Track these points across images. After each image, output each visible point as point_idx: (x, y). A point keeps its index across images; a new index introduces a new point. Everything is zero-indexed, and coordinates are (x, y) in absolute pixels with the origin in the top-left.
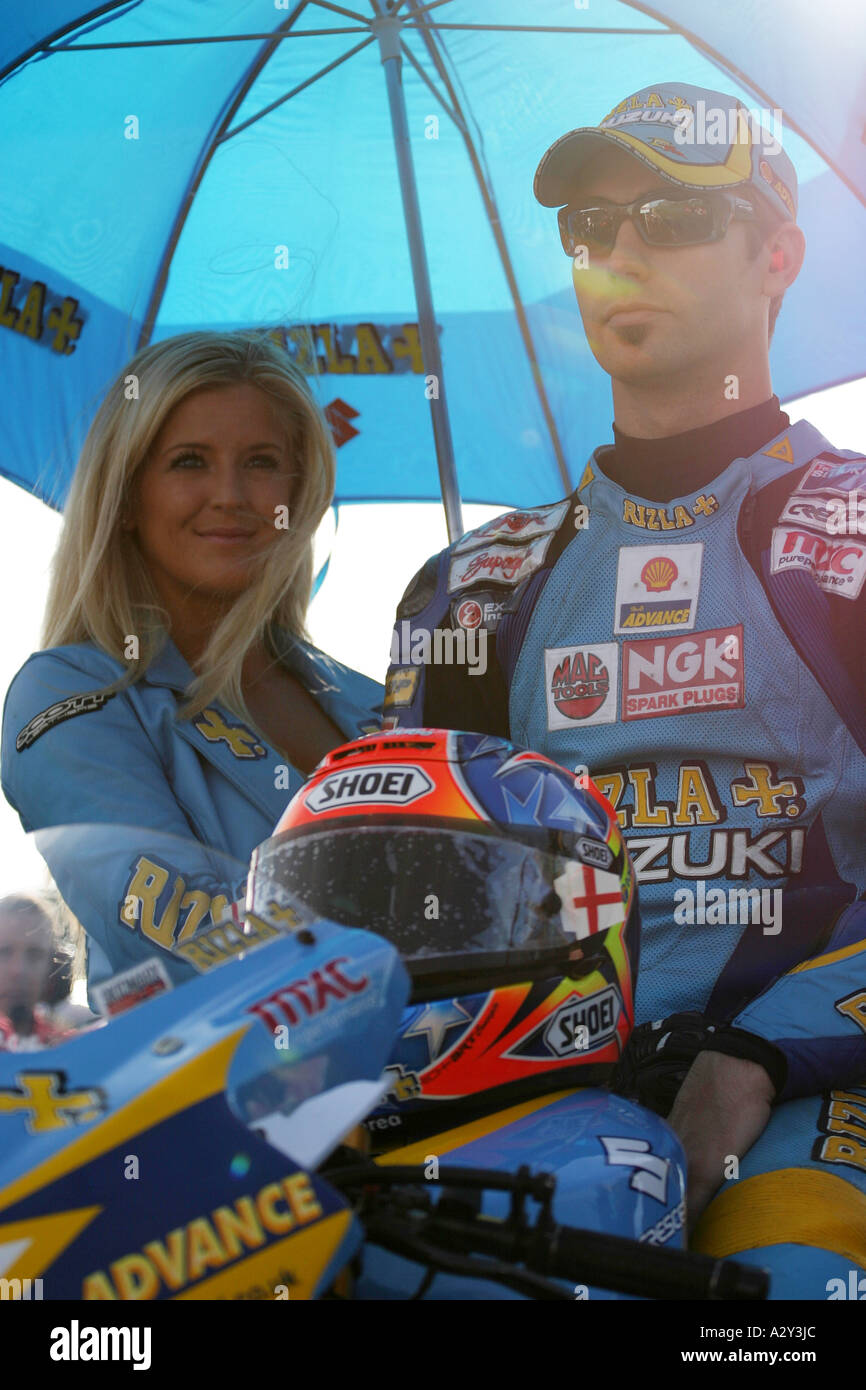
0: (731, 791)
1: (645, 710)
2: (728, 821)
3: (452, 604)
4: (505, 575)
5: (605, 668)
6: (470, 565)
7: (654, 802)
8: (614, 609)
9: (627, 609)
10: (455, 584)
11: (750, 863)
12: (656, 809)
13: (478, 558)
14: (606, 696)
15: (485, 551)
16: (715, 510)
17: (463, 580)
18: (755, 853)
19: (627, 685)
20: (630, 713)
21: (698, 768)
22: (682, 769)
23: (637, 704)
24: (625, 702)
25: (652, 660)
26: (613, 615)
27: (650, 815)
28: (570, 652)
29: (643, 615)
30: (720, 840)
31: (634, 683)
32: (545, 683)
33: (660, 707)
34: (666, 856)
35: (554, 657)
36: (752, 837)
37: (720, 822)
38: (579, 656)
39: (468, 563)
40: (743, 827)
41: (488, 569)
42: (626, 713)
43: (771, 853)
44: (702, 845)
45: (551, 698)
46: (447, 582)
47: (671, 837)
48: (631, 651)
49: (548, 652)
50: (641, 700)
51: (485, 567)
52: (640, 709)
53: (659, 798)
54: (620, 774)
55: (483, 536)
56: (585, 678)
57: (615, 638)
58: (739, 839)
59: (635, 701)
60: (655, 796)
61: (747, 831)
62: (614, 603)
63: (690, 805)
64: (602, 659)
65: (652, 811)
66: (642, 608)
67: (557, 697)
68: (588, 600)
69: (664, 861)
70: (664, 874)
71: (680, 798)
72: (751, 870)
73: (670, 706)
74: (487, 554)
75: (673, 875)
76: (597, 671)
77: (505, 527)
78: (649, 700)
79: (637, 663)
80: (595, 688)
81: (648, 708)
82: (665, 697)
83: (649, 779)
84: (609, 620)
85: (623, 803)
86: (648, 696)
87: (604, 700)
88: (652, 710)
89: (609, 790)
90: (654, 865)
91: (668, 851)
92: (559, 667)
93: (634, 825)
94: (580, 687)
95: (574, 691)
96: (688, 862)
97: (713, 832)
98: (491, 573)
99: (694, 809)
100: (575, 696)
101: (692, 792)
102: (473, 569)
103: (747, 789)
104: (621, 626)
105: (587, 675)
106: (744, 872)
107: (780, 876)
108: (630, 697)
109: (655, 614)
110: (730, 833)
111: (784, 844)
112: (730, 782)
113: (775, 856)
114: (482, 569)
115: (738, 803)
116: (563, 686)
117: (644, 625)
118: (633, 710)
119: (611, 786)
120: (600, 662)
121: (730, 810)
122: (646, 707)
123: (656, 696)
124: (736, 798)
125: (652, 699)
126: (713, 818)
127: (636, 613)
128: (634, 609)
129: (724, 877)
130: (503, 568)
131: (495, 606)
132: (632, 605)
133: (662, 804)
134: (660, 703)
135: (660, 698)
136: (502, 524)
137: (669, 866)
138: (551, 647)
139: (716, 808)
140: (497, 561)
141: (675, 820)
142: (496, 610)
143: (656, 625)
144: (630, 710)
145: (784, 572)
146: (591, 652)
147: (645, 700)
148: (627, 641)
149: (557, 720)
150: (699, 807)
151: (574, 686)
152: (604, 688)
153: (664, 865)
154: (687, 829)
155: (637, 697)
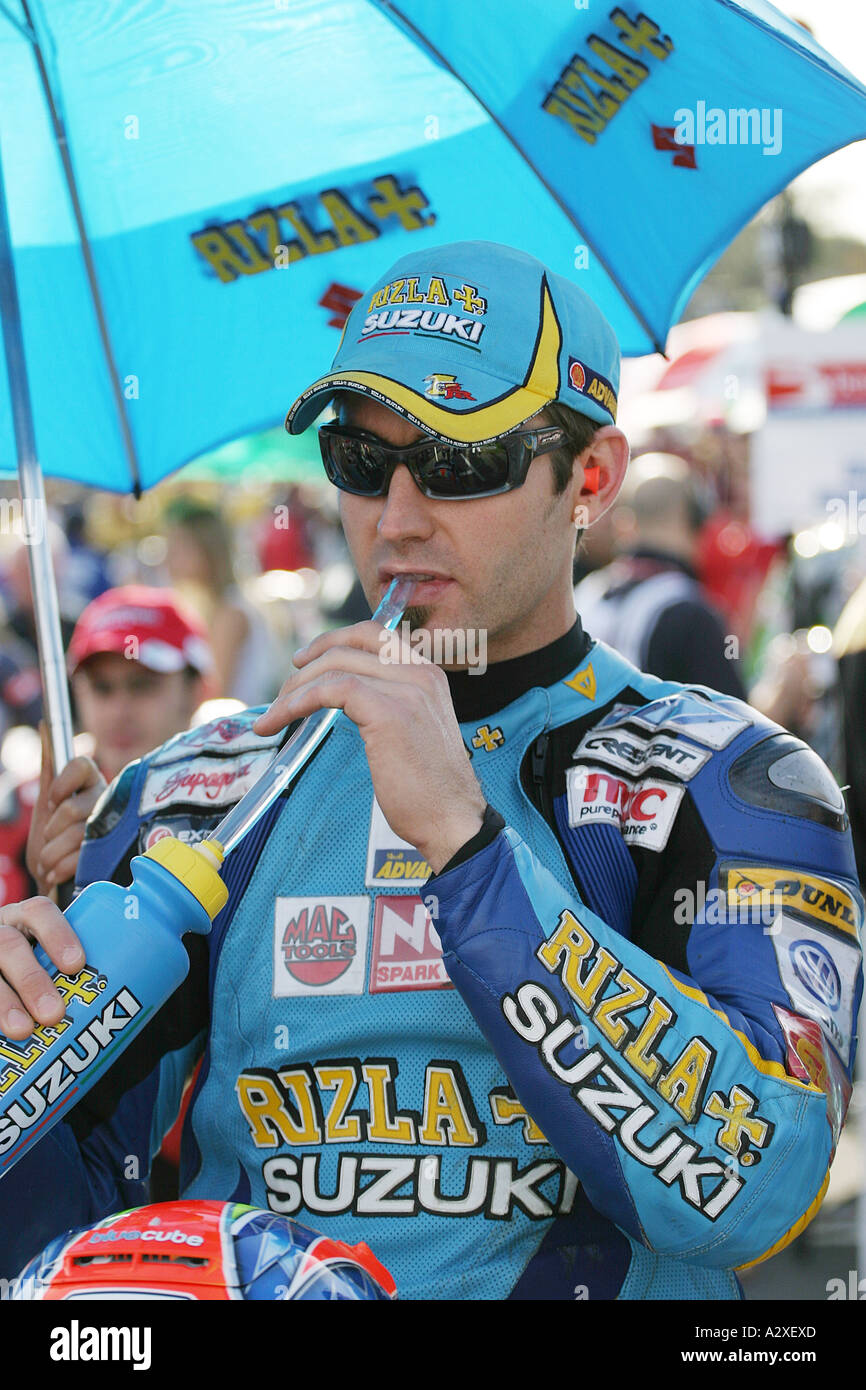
0: (490, 1102)
1: (398, 982)
2: (487, 1144)
3: (142, 829)
4: (208, 795)
5: (352, 926)
6: (168, 782)
7: (394, 1112)
8: (366, 854)
9: (382, 856)
10: (149, 804)
11: (514, 1201)
12: (397, 1119)
13: (178, 774)
14: (351, 960)
15: (186, 765)
16: (500, 746)
17: (158, 800)
18: (522, 1189)
19: (378, 949)
20: (380, 984)
21: (450, 1071)
22: (430, 1070)
23: (389, 973)
24: (376, 969)
25: (410, 921)
26: (365, 861)
27: (390, 1127)
28: (311, 903)
29: (402, 865)
30: (480, 1170)
31: (387, 947)
32: (272, 938)
33: (417, 978)
34: (411, 1183)
35: (287, 910)
36: (519, 1168)
37: (479, 1145)
38: (320, 910)
39: (166, 778)
40: (508, 1156)
41: (188, 788)
42: (375, 985)
43: (540, 1189)
44: (457, 1174)
45: (280, 957)
46: (138, 801)
47: (418, 1159)
48: (386, 908)
49: (281, 903)
50: (394, 969)
51: (183, 785)
52: (392, 980)
53: (401, 1106)
54: (352, 1069)
55: (188, 745)
56: (326, 937)
57: (367, 891)
58: (504, 1170)
59: (387, 969)
60: (396, 1102)
61: (514, 1162)
62: (366, 846)
63: (439, 1118)
64: (350, 917)
65: (392, 1122)
66: (401, 856)
67: (288, 956)
68: (335, 841)
69: (408, 1189)
70: (408, 1206)
71: (426, 1108)
72: (516, 1209)
73: (430, 978)
74: (188, 770)
75: (419, 1207)
76: (343, 929)
77: (216, 737)
78: (404, 969)
79: (392, 922)
80: (338, 950)
81: (403, 979)
82: (424, 967)
83: (388, 1079)
84: (360, 868)
85: (355, 1107)
86: (403, 965)
87: (349, 965)
88: (407, 982)
89: (337, 1086)
90: (396, 1194)
91: (414, 1177)
92: (293, 920)
93: (370, 1138)
94: (319, 946)
95: (312, 951)
96: (439, 1194)
97: (471, 1159)
98: (190, 793)
99: (445, 1124)
100: (312, 958)
101: (442, 1100)
102: (170, 787)
103: (509, 1101)
104: (374, 877)
105: (330, 934)
106: (506, 1211)
107: (548, 1216)
108: (381, 965)
109: (416, 864)
110: (493, 1163)
111: (557, 1179)
112: (488, 1091)
113: (544, 1193)
114: (180, 788)
115: (499, 1120)
116: (298, 944)
117: (403, 877)
118: (385, 980)
119: (340, 1082)
120: (347, 919)
121: (491, 1129)
122: (400, 978)
123: (413, 965)
124: (496, 1114)
125: (408, 969)
126: (469, 1139)
127: (394, 862)
128: (391, 856)
129: (482, 1216)
130: (206, 785)
131: (191, 835)
132: (390, 851)
133: (405, 1113)
134: (418, 974)
135: (418, 968)
136: (213, 732)
137: (415, 1196)
138: (283, 895)
139: (473, 1126)
140: (199, 777)
141: (421, 1136)
142: (192, 839)
143: (417, 878)
144: (381, 980)
145: (587, 825)
146: (336, 906)
147: (400, 969)
148: (381, 896)
149: (285, 985)
150: (451, 1121)
151: (312, 945)
152: (349, 951)
153: (408, 1194)
154: (437, 1151)
155: (390, 965)
